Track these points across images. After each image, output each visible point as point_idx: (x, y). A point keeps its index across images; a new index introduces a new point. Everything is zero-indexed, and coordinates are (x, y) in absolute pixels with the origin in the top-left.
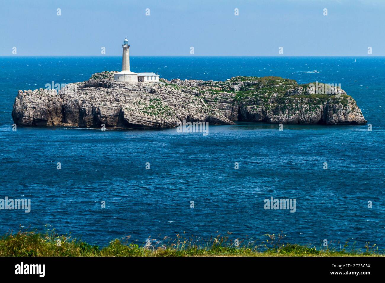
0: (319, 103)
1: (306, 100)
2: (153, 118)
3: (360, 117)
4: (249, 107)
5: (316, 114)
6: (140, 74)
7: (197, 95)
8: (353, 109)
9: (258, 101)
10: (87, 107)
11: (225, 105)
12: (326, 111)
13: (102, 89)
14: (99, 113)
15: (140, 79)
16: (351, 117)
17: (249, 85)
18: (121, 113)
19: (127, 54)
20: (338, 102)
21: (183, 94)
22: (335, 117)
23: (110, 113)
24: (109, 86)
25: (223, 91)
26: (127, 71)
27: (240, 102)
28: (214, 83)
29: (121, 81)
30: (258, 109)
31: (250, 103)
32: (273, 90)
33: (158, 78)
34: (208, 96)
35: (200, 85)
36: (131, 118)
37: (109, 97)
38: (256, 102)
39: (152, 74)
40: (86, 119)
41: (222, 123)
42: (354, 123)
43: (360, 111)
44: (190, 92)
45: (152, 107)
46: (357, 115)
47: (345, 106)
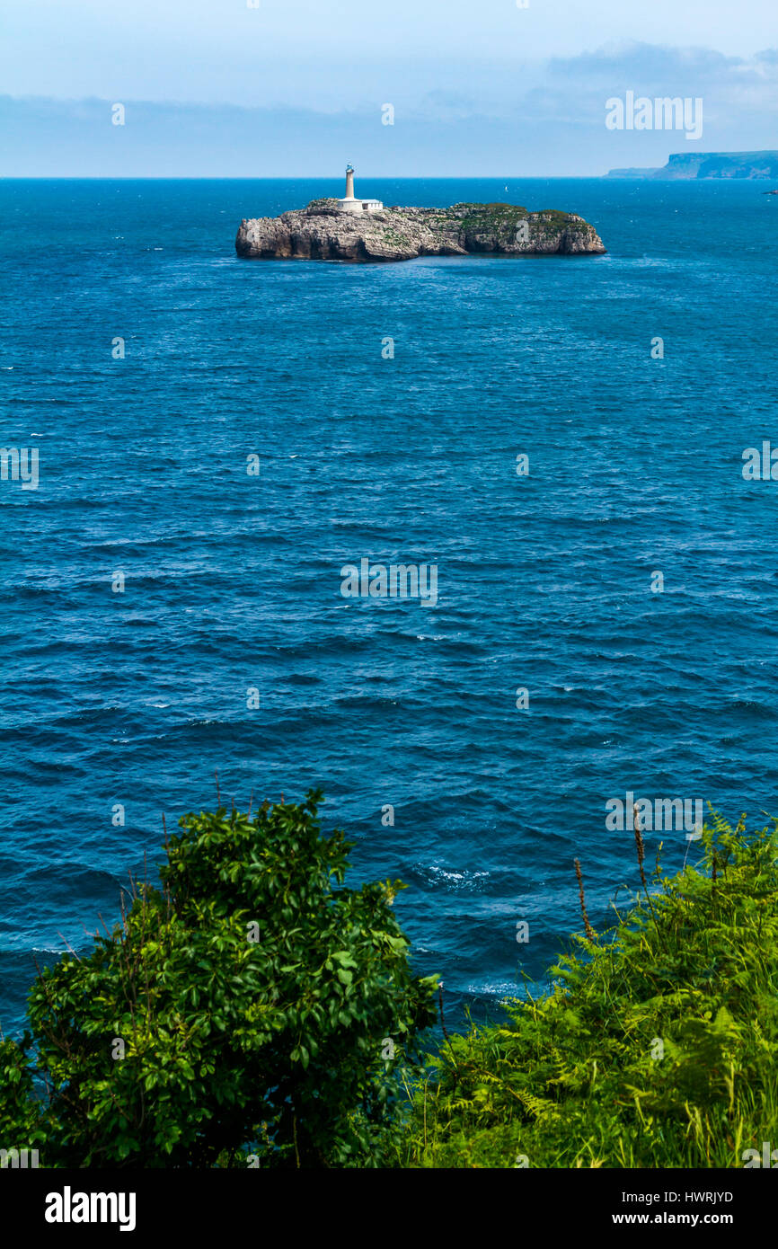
0: (555, 231)
1: (542, 228)
2: (395, 249)
3: (600, 247)
4: (478, 236)
5: (553, 243)
6: (365, 201)
7: (422, 223)
8: (593, 237)
9: (487, 229)
10: (322, 236)
11: (452, 234)
12: (564, 238)
13: (330, 218)
14: (337, 243)
15: (365, 206)
16: (591, 247)
17: (475, 212)
18: (361, 244)
19: (351, 180)
20: (577, 231)
21: (410, 223)
22: (574, 247)
23: (349, 243)
24: (335, 214)
25: (448, 218)
26: (351, 198)
27: (467, 230)
28: (437, 210)
29: (346, 208)
30: (487, 238)
31: (479, 231)
32: (504, 217)
33: (381, 205)
34: (433, 224)
35: (422, 212)
36: (372, 249)
37: (341, 226)
38: (485, 231)
39: (375, 201)
40: (322, 250)
41: (457, 254)
42: (595, 253)
43: (600, 240)
44: (416, 220)
45: (388, 237)
46: (597, 244)
47: (585, 234)
